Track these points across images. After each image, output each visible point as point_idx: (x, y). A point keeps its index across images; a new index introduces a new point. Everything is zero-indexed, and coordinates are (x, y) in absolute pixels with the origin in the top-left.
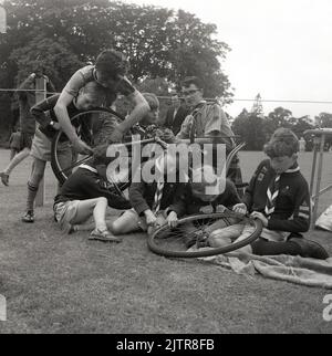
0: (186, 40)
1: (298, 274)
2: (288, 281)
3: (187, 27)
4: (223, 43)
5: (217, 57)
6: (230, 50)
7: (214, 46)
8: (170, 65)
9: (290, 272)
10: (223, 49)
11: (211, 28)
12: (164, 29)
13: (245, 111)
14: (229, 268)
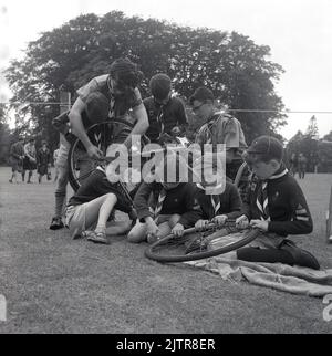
0: (239, 62)
1: (285, 282)
2: (273, 288)
3: (240, 49)
4: (277, 65)
5: (271, 79)
6: (284, 71)
7: (268, 68)
8: (223, 87)
9: (277, 280)
10: (276, 71)
11: (265, 50)
12: (218, 51)
13: (299, 133)
14: (217, 274)
